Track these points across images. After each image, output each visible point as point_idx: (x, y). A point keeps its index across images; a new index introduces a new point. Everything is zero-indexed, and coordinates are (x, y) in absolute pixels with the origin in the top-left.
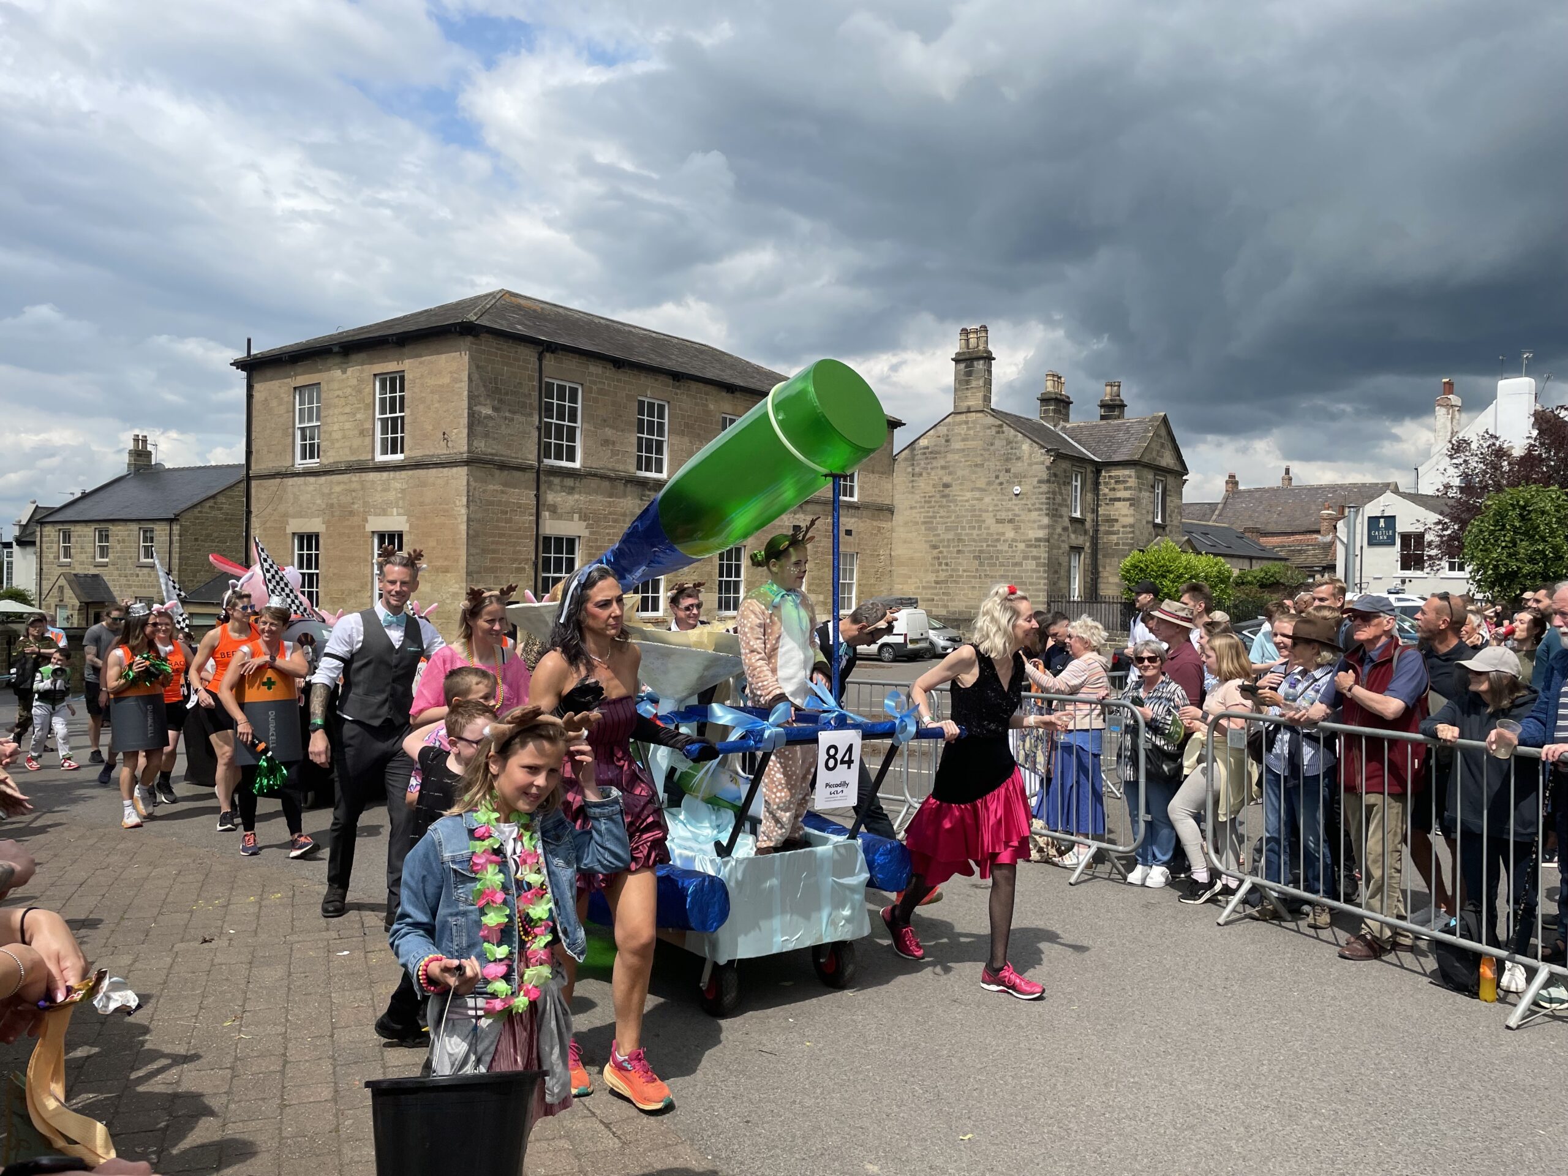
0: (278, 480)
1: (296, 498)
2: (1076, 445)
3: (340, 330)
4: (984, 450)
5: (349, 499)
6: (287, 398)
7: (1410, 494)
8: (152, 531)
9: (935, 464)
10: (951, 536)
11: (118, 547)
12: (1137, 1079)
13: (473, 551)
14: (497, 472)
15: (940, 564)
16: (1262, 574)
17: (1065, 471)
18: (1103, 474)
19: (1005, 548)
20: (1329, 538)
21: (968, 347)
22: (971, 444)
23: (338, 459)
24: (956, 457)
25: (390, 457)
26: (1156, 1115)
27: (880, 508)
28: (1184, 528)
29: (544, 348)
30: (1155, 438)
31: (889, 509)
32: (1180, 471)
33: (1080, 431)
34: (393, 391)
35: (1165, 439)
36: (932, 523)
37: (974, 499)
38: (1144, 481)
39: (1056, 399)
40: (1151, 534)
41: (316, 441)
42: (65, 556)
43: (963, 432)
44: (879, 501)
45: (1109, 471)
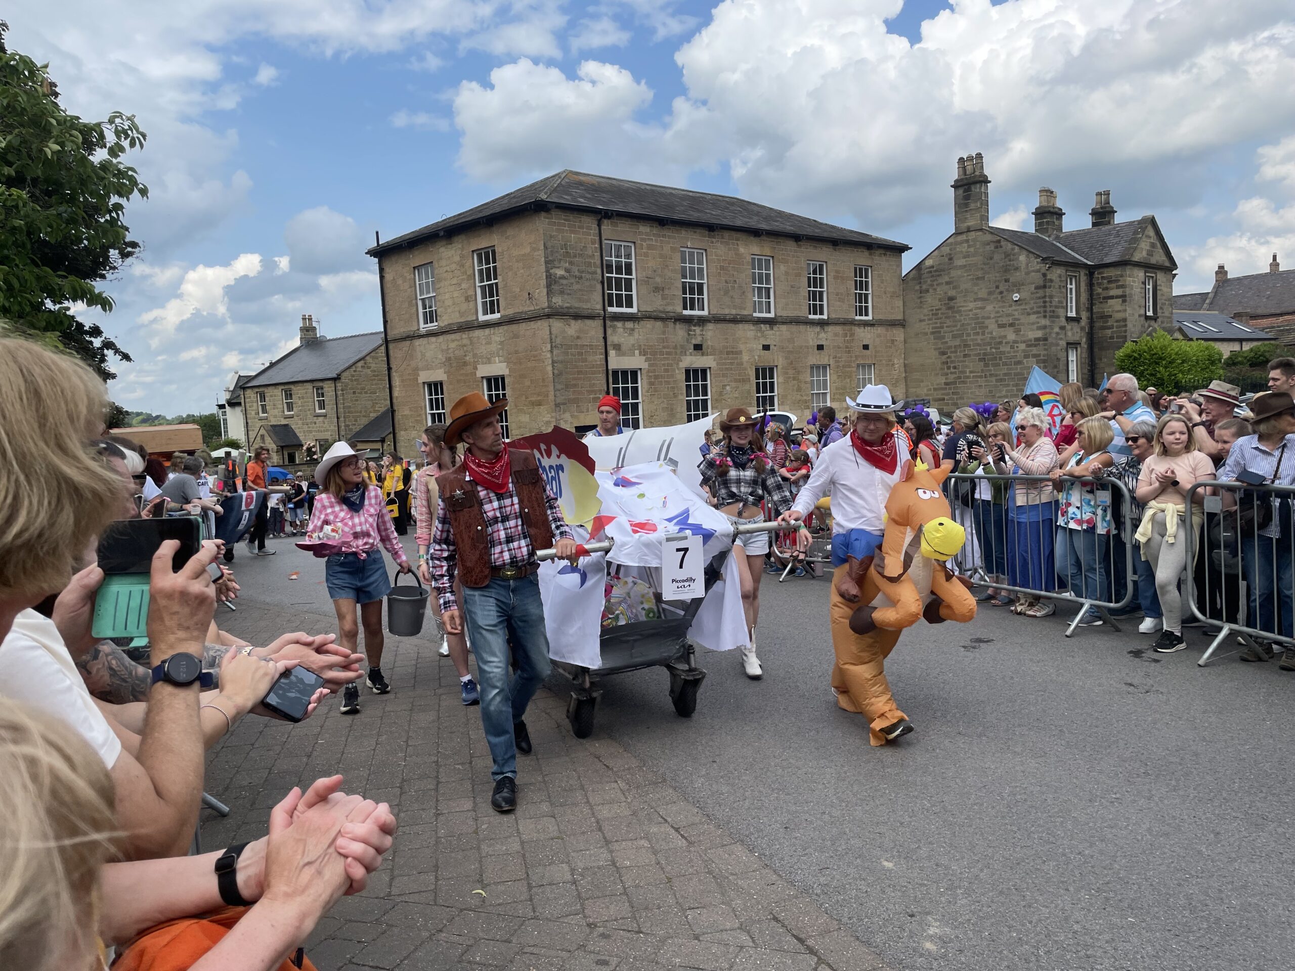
0: (408, 343)
1: (423, 355)
2: (1070, 251)
3: (445, 217)
4: (984, 264)
5: (461, 353)
6: (409, 276)
8: (322, 388)
9: (940, 280)
10: (957, 342)
11: (299, 402)
12: (1118, 796)
13: (559, 387)
14: (573, 322)
15: (949, 368)
16: (1252, 354)
17: (1060, 276)
18: (1096, 275)
19: (1008, 349)
21: (965, 175)
22: (972, 260)
23: (450, 322)
24: (959, 272)
25: (489, 317)
26: (1134, 824)
27: (893, 324)
28: (1175, 318)
29: (602, 215)
30: (1144, 239)
31: (901, 324)
32: (1169, 267)
33: (1073, 239)
34: (488, 263)
35: (1154, 239)
36: (940, 332)
37: (977, 308)
38: (1135, 279)
39: (1049, 212)
40: (1143, 326)
41: (434, 308)
42: (263, 412)
43: (964, 250)
44: (891, 317)
45: (1102, 273)
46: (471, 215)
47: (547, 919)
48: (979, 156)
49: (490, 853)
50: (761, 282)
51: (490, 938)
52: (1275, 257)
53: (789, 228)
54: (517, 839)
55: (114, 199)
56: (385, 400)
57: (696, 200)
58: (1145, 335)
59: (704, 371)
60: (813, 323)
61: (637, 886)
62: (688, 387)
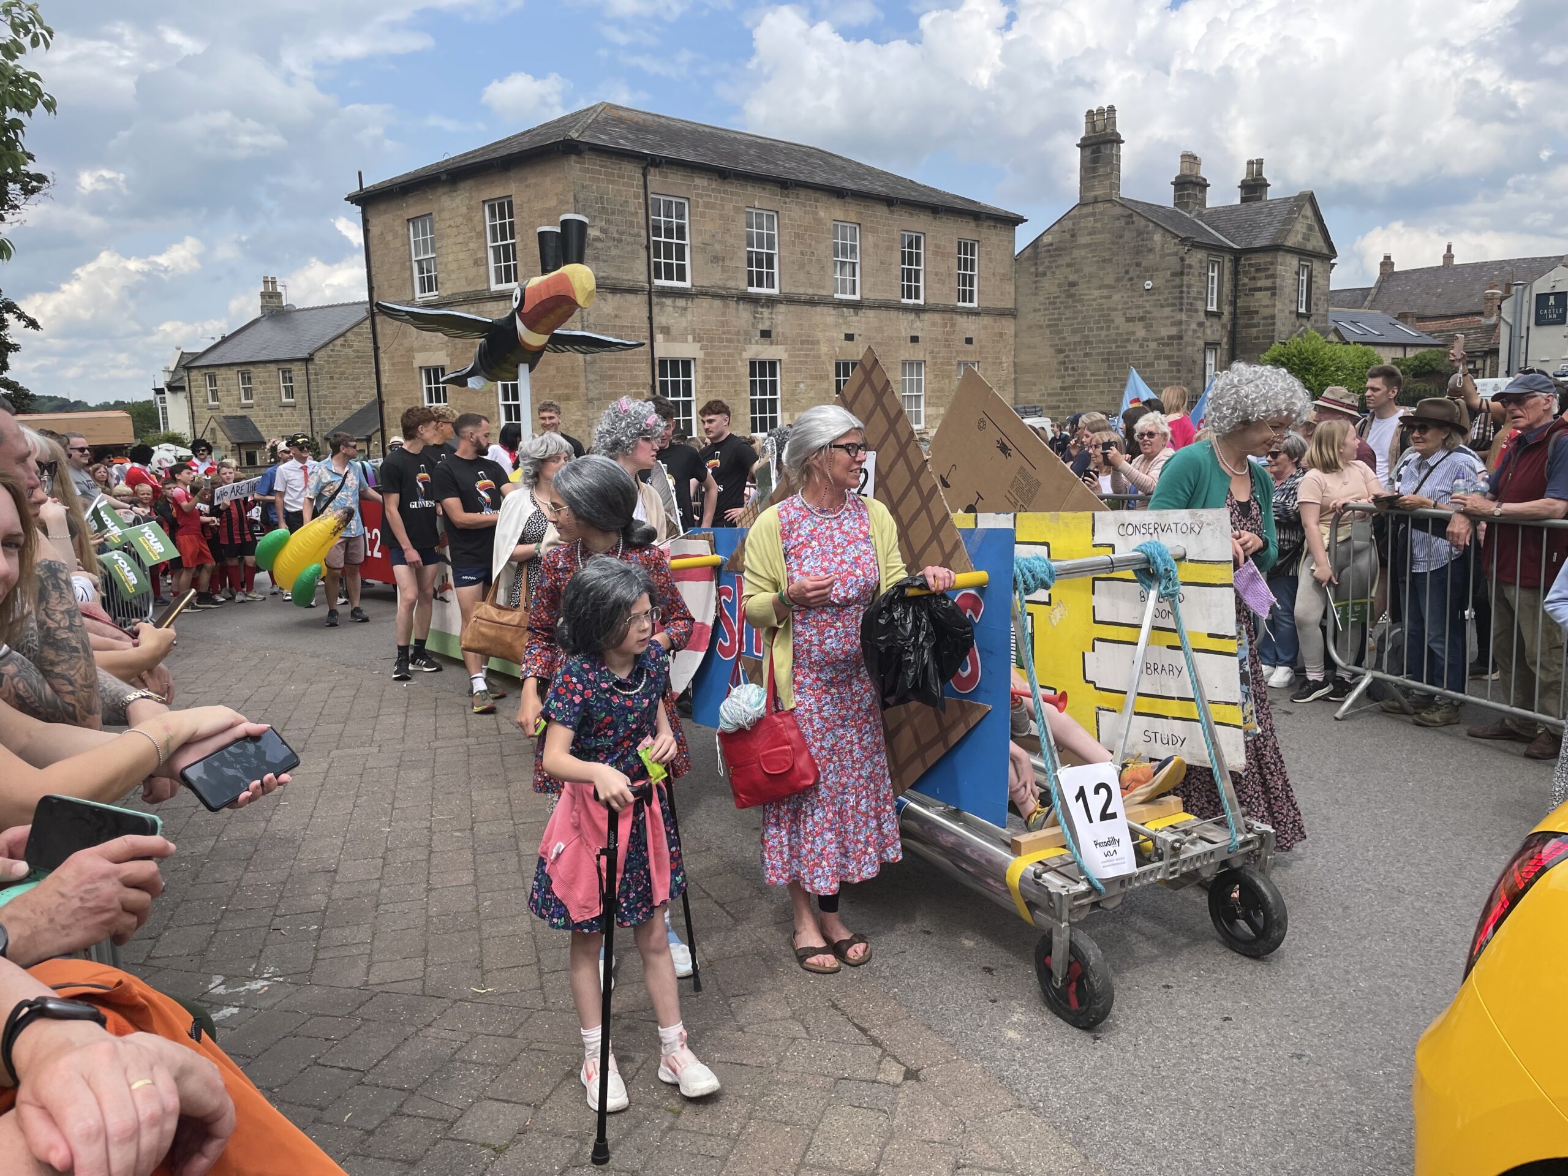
2: (1213, 232)
3: (447, 158)
4: (1113, 243)
6: (400, 230)
8: (290, 371)
9: (1060, 261)
10: (1077, 338)
11: (261, 388)
13: (591, 377)
14: (609, 296)
15: (1066, 369)
16: (1417, 363)
17: (1201, 262)
18: (1243, 262)
19: (1136, 348)
20: (1493, 320)
21: (1095, 132)
22: (1098, 238)
23: (455, 291)
24: (1083, 252)
25: (504, 286)
27: (1002, 313)
28: (1331, 317)
29: (649, 163)
30: (1300, 219)
31: (1011, 314)
32: (1328, 254)
33: (1218, 216)
34: (502, 217)
35: (1311, 221)
36: (1057, 325)
37: (1102, 297)
38: (1287, 267)
39: (1191, 182)
40: (1294, 325)
41: (433, 274)
42: (214, 400)
43: (1089, 225)
44: (1000, 305)
45: (1250, 259)
46: (482, 155)
48: (1112, 109)
49: (493, 934)
50: (844, 255)
51: (490, 1033)
52: (1449, 248)
53: (879, 188)
55: (11, 114)
56: (371, 388)
57: (767, 148)
58: (1295, 335)
59: (773, 364)
60: (906, 309)
62: (753, 383)
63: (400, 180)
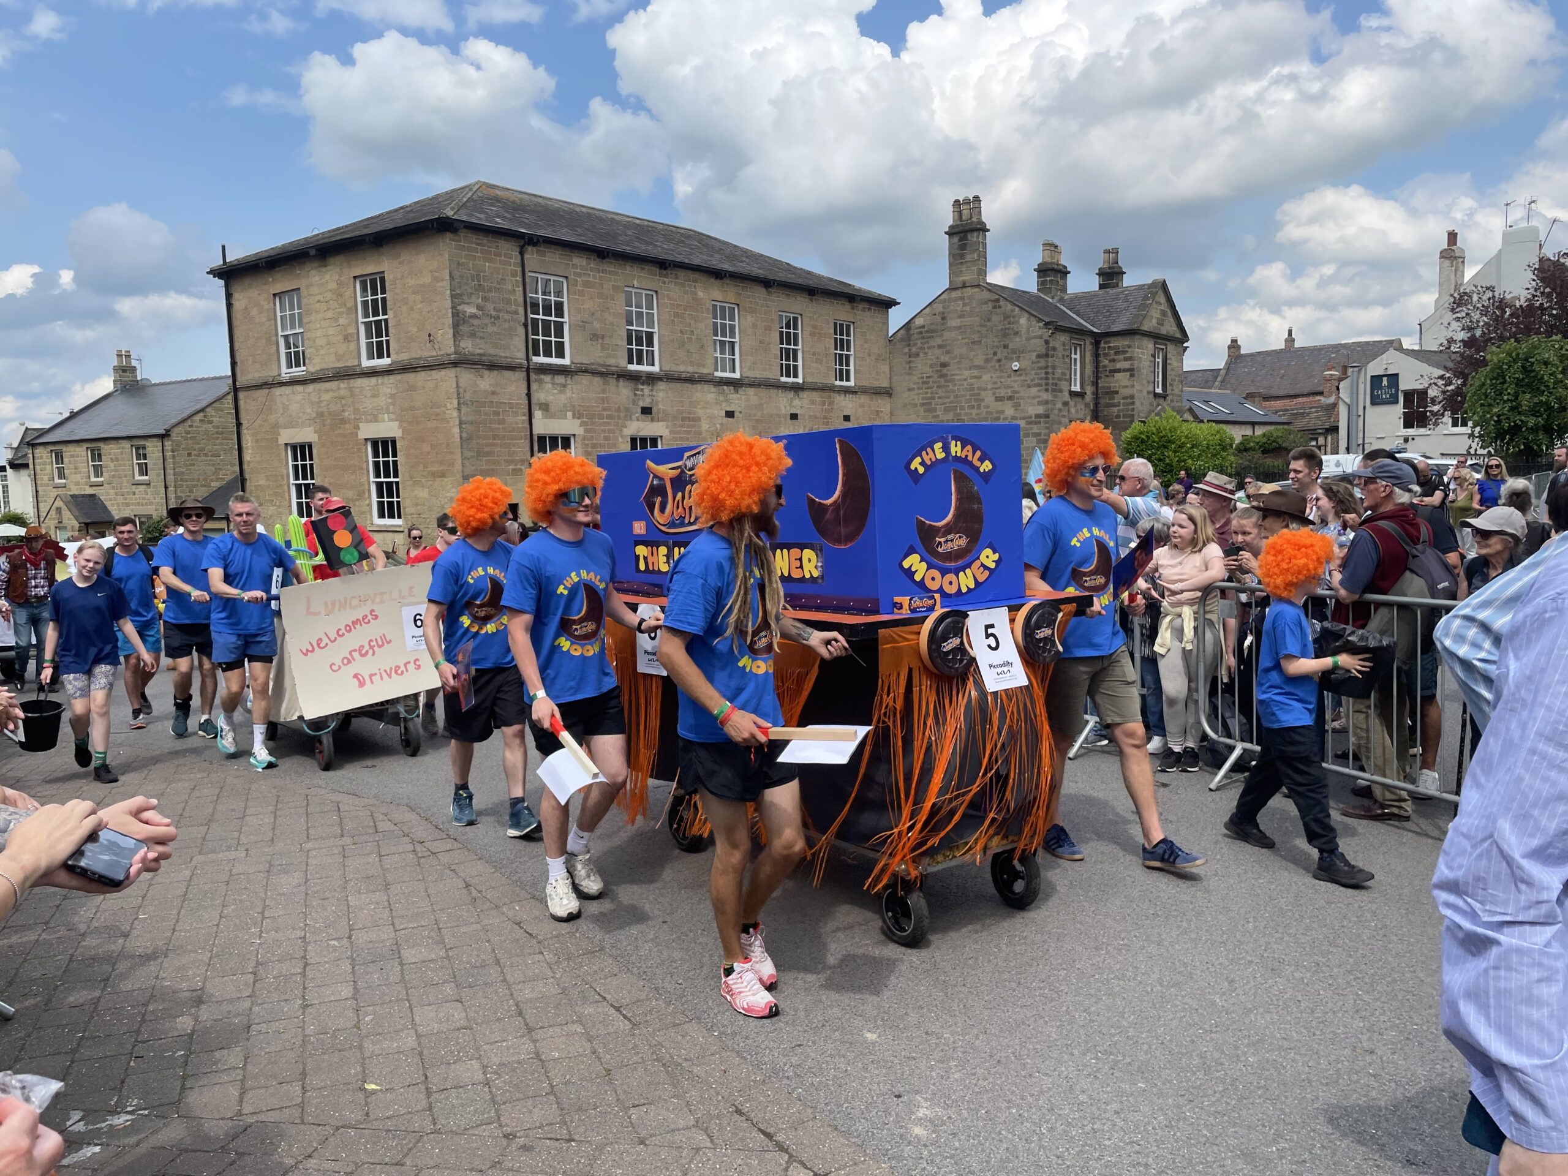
0: (265, 392)
1: (286, 408)
2: (1075, 316)
3: (316, 232)
4: (981, 326)
5: (339, 407)
6: (266, 305)
7: (1413, 351)
8: (144, 448)
9: (932, 343)
11: (112, 465)
13: (468, 454)
14: (486, 373)
16: (1265, 440)
17: (1064, 345)
18: (1102, 345)
20: (1332, 399)
21: (961, 220)
22: (968, 320)
23: (324, 366)
24: (953, 334)
25: (377, 362)
27: (877, 392)
28: (1185, 397)
29: (525, 241)
30: (1154, 305)
31: (887, 392)
32: (1181, 338)
33: (1080, 301)
34: (374, 293)
35: (1164, 306)
36: (930, 404)
37: (972, 377)
38: (1143, 351)
39: (1053, 270)
40: (1151, 404)
41: (300, 349)
42: (60, 478)
43: (959, 309)
44: (876, 384)
45: (1109, 342)
46: (353, 231)
47: (451, 1131)
48: (977, 199)
49: (377, 1052)
50: (724, 335)
51: (376, 1161)
52: (1290, 332)
53: (756, 270)
54: (412, 1032)
56: (232, 465)
57: (645, 229)
58: (1153, 415)
59: (654, 441)
60: (785, 387)
61: (567, 1083)
63: (266, 254)
